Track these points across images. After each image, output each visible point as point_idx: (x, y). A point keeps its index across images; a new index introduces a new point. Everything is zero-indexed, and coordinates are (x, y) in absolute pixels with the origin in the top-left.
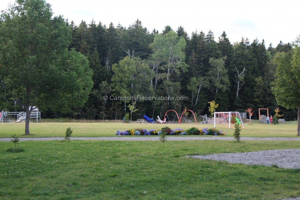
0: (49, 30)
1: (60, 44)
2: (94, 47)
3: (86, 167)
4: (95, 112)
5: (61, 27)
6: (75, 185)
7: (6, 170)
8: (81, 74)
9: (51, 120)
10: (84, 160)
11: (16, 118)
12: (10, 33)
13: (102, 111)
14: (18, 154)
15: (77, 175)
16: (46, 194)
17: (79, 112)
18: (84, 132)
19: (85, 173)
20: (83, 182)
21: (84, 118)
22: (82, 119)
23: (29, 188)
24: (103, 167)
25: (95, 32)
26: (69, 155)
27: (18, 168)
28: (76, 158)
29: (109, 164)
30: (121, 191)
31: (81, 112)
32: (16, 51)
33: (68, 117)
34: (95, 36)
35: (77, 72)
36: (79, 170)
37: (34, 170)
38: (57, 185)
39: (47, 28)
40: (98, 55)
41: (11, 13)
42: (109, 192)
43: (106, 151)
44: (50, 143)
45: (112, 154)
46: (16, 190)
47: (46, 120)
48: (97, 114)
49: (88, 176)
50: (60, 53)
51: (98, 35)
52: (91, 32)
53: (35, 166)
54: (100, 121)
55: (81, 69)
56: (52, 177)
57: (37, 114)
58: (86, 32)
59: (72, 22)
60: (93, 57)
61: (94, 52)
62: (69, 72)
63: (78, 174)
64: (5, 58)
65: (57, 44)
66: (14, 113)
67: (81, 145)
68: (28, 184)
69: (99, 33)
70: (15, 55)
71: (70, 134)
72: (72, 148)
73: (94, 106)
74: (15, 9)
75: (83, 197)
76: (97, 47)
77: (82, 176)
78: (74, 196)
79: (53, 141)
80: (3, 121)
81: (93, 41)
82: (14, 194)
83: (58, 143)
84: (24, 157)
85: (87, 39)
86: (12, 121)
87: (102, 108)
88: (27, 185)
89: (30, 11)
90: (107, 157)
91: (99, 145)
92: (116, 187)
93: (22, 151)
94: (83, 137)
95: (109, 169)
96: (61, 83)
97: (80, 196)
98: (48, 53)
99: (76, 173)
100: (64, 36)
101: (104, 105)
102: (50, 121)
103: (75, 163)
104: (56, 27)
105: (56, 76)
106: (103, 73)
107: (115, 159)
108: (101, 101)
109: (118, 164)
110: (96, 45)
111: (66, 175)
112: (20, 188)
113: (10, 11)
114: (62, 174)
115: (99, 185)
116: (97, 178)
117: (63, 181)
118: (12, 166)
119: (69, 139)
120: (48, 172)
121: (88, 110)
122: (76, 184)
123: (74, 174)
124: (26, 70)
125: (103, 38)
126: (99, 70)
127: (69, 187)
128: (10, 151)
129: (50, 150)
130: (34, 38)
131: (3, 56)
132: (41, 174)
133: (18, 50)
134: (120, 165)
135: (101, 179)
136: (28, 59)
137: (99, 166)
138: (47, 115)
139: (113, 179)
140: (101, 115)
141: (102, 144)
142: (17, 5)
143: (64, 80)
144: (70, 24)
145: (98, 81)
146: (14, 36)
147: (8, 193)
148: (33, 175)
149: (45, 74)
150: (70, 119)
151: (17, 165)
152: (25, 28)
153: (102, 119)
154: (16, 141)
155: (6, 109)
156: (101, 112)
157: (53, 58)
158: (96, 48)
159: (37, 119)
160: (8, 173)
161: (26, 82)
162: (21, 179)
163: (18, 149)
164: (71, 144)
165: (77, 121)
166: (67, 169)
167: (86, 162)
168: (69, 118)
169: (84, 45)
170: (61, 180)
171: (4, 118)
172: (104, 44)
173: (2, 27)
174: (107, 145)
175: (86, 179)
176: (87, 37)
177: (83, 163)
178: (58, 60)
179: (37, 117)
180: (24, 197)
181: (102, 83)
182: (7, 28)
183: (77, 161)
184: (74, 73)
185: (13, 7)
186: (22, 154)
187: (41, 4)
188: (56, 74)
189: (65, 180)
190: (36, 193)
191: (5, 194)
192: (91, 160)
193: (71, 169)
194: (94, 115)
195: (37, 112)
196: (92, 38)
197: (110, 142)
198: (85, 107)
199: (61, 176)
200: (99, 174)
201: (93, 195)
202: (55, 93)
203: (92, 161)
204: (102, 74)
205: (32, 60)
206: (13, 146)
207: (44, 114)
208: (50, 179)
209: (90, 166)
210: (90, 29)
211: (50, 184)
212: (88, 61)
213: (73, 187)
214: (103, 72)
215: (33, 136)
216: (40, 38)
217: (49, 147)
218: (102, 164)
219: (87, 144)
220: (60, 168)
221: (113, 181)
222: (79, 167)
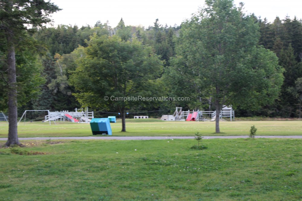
0: (236, 29)
1: (248, 42)
2: (289, 42)
3: (263, 166)
4: (291, 110)
5: (249, 24)
6: (248, 183)
7: (186, 166)
8: (269, 71)
9: (245, 118)
10: (263, 158)
11: (211, 117)
12: (199, 35)
13: (298, 108)
14: (201, 151)
15: (251, 173)
16: (218, 190)
17: (273, 110)
18: (276, 130)
19: (260, 171)
20: (256, 180)
21: (279, 116)
22: (277, 117)
23: (203, 184)
24: (281, 166)
25: (289, 27)
26: (249, 153)
27: (197, 164)
28: (254, 156)
29: (288, 162)
30: (295, 191)
31: (276, 110)
32: (205, 51)
33: (261, 116)
34: (289, 32)
35: (265, 70)
36: (255, 168)
37: (211, 166)
38: (230, 182)
39: (235, 27)
40: (293, 51)
41: (200, 15)
42: (282, 190)
43: (289, 149)
44: (234, 141)
45: (295, 152)
46: (190, 185)
47: (240, 118)
48: (293, 112)
49: (263, 174)
50: (248, 51)
51: (293, 30)
52: (285, 27)
53: (213, 162)
54: (296, 119)
55: (270, 66)
56: (227, 174)
57: (231, 113)
58: (280, 27)
59: (265, 19)
60: (287, 53)
61: (289, 48)
62: (258, 69)
63: (253, 172)
64: (195, 59)
65: (244, 42)
66: (209, 112)
67: (265, 144)
68: (203, 179)
69: (294, 28)
70: (204, 55)
71: (254, 132)
72: (255, 146)
73: (289, 104)
74: (204, 11)
75: (253, 195)
76: (292, 43)
77: (257, 173)
78: (244, 193)
79: (238, 139)
80: (199, 120)
81: (287, 37)
82: (187, 189)
83: (241, 142)
84: (205, 154)
85: (280, 35)
86: (206, 120)
87: (298, 106)
88: (202, 181)
89: (218, 12)
90: (289, 156)
91: (284, 143)
92: (290, 186)
93: (205, 148)
94: (273, 135)
95: (287, 168)
96: (249, 81)
97: (250, 194)
98: (236, 51)
99: (252, 171)
100: (251, 34)
101: (300, 103)
102: (244, 120)
103: (253, 161)
104: (244, 25)
105: (244, 74)
106: (299, 70)
107: (296, 158)
108: (297, 99)
109: (298, 163)
110: (290, 40)
111: (241, 172)
112: (194, 183)
113: (199, 13)
114: (236, 171)
115: (273, 183)
116: (272, 176)
117: (237, 178)
118: (192, 162)
119: (254, 137)
120: (224, 169)
121: (282, 108)
122: (249, 181)
123: (249, 172)
124: (215, 69)
125: (299, 33)
126: (294, 66)
127: (242, 184)
128: (194, 148)
129: (232, 147)
130: (222, 38)
131: (193, 57)
132: (216, 171)
133: (206, 50)
134: (300, 164)
135: (276, 178)
136: (216, 58)
137: (277, 164)
138: (241, 114)
139: (289, 177)
140: (297, 113)
141: (287, 142)
142: (206, 7)
143: (252, 78)
144: (263, 20)
145: (293, 78)
146: (203, 37)
147: (183, 188)
148: (209, 171)
149: (233, 73)
150: (265, 118)
151: (196, 162)
152: (214, 29)
153: (298, 117)
154: (199, 139)
155: (201, 108)
156: (297, 110)
157: (241, 57)
158: (290, 43)
159: (231, 118)
160: (186, 169)
161: (215, 81)
162: (197, 175)
163: (201, 147)
164: (255, 142)
165: (272, 119)
166: (243, 167)
167: (264, 160)
168: (263, 116)
169: (277, 41)
170: (235, 177)
171: (200, 117)
172: (300, 39)
173: (192, 29)
174: (292, 144)
175: (260, 177)
176: (281, 33)
177: (261, 161)
178: (246, 58)
179: (231, 116)
180: (197, 192)
181: (297, 79)
182: (197, 30)
183: (256, 159)
184: (263, 71)
185: (203, 9)
186: (204, 151)
187: (229, 4)
188: (243, 73)
189: (238, 177)
190: (208, 189)
191: (180, 188)
192: (270, 158)
193: (247, 166)
194: (289, 113)
195: (231, 111)
196: (286, 33)
197: (296, 140)
198: (279, 105)
199: (235, 173)
200: (274, 173)
201: (264, 193)
202: (243, 91)
203: (271, 160)
204: (297, 70)
205: (220, 60)
206: (197, 144)
207: (238, 113)
208: (225, 176)
209: (267, 164)
210: (284, 24)
211: (224, 180)
212: (277, 57)
213: (246, 184)
214: (299, 68)
215: (223, 134)
216: (228, 38)
217: (232, 145)
218: (280, 163)
219: (271, 142)
220: (237, 165)
221: (288, 180)
222: (256, 165)
